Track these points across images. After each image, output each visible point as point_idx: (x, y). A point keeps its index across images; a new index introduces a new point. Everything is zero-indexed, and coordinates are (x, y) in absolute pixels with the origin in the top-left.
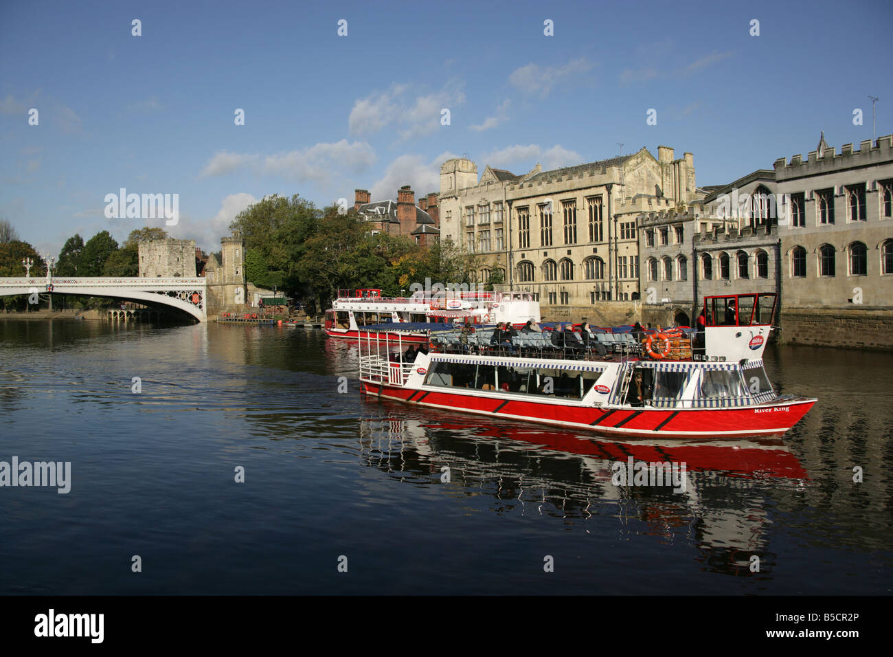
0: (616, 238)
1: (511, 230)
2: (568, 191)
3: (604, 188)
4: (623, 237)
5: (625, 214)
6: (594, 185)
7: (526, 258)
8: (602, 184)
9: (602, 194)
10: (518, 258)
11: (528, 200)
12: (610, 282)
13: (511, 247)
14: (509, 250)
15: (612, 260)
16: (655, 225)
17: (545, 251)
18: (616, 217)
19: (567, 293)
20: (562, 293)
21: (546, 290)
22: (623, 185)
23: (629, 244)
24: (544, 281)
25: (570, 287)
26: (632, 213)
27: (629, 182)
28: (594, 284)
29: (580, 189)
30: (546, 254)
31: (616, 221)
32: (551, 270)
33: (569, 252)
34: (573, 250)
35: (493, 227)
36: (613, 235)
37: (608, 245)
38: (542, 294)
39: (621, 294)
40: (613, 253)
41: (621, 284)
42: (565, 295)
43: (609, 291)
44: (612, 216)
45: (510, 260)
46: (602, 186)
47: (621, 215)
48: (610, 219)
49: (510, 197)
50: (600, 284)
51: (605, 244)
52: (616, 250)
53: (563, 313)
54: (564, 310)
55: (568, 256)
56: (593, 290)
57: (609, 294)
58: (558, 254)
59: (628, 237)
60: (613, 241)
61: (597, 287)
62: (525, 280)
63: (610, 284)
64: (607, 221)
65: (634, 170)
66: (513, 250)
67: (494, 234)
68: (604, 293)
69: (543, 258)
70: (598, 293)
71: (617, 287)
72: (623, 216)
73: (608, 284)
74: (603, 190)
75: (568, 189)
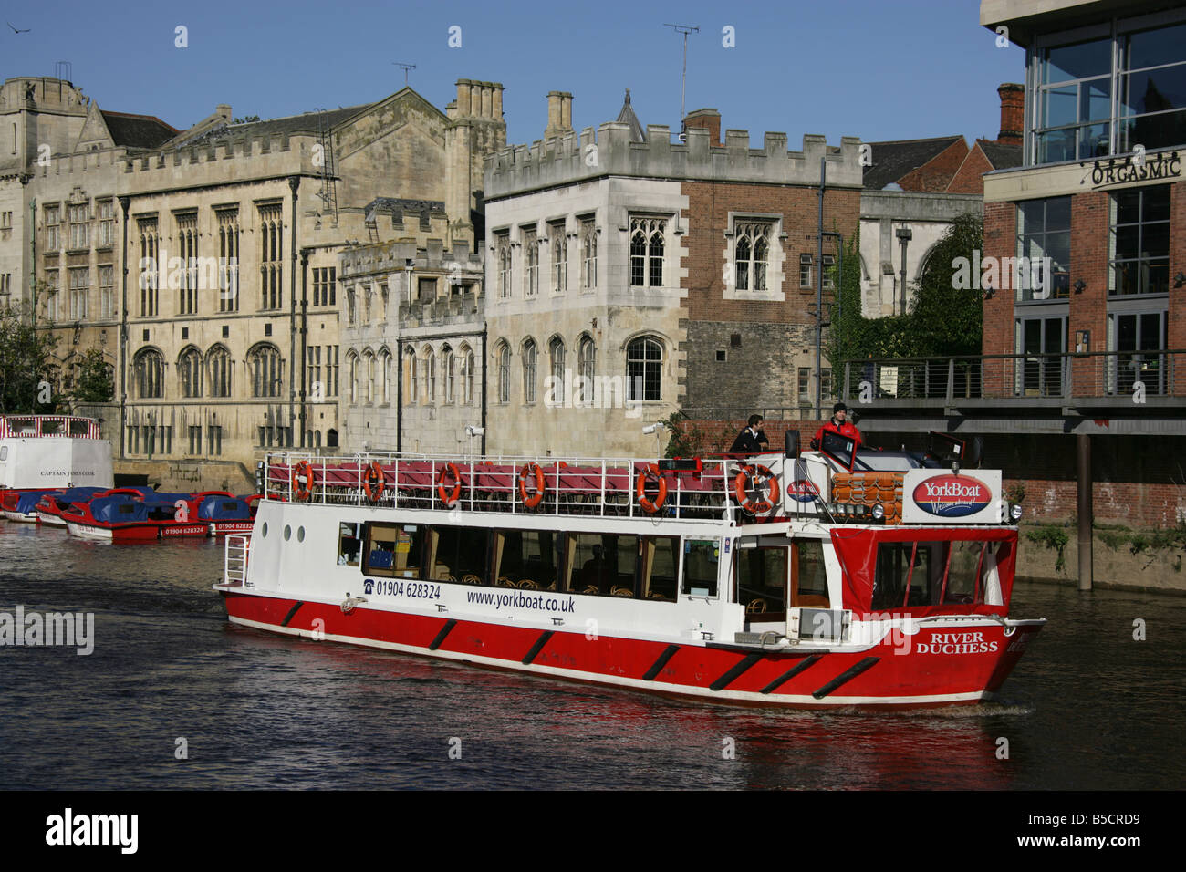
0: (305, 303)
1: (126, 272)
2: (226, 185)
3: (287, 182)
4: (316, 303)
5: (320, 247)
6: (269, 174)
7: (151, 342)
8: (283, 173)
9: (281, 199)
10: (136, 343)
11: (159, 199)
12: (292, 404)
13: (125, 313)
14: (120, 320)
15: (296, 353)
16: (358, 276)
17: (185, 325)
18: (307, 252)
19: (219, 427)
20: (211, 428)
21: (184, 419)
22: (334, 179)
23: (325, 317)
24: (181, 399)
25: (226, 415)
26: (331, 246)
27: (355, 172)
28: (265, 409)
29: (247, 183)
30: (185, 333)
31: (305, 263)
32: (196, 373)
33: (226, 331)
34: (234, 326)
35: (93, 260)
36: (299, 298)
37: (290, 318)
38: (177, 430)
39: (310, 431)
40: (298, 336)
41: (311, 409)
42: (216, 432)
43: (288, 425)
44: (298, 249)
45: (123, 342)
46: (282, 178)
47: (314, 248)
48: (294, 257)
49: (126, 191)
50: (275, 408)
51: (284, 315)
52: (304, 331)
53: (189, 475)
54: (192, 467)
55: (223, 340)
56: (263, 422)
57: (290, 431)
58: (206, 335)
59: (324, 303)
60: (298, 309)
61: (269, 416)
62: (150, 396)
63: (292, 409)
64: (290, 262)
65: (369, 142)
66: (129, 319)
67: (93, 279)
68: (280, 428)
69: (180, 344)
70: (270, 428)
71: (303, 416)
72: (318, 251)
73: (288, 407)
74: (283, 189)
75: (226, 179)
